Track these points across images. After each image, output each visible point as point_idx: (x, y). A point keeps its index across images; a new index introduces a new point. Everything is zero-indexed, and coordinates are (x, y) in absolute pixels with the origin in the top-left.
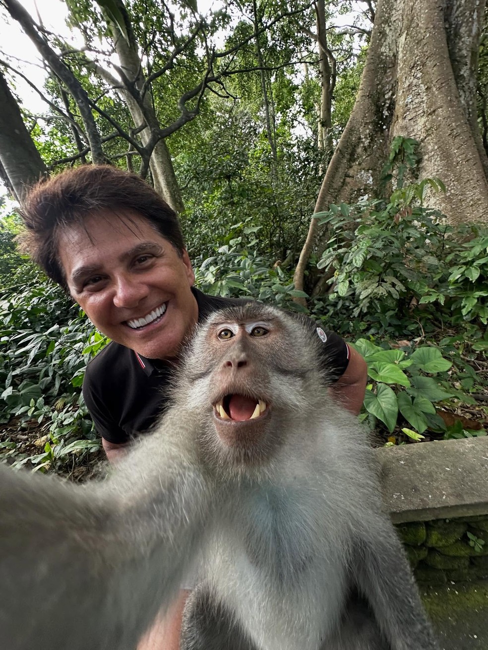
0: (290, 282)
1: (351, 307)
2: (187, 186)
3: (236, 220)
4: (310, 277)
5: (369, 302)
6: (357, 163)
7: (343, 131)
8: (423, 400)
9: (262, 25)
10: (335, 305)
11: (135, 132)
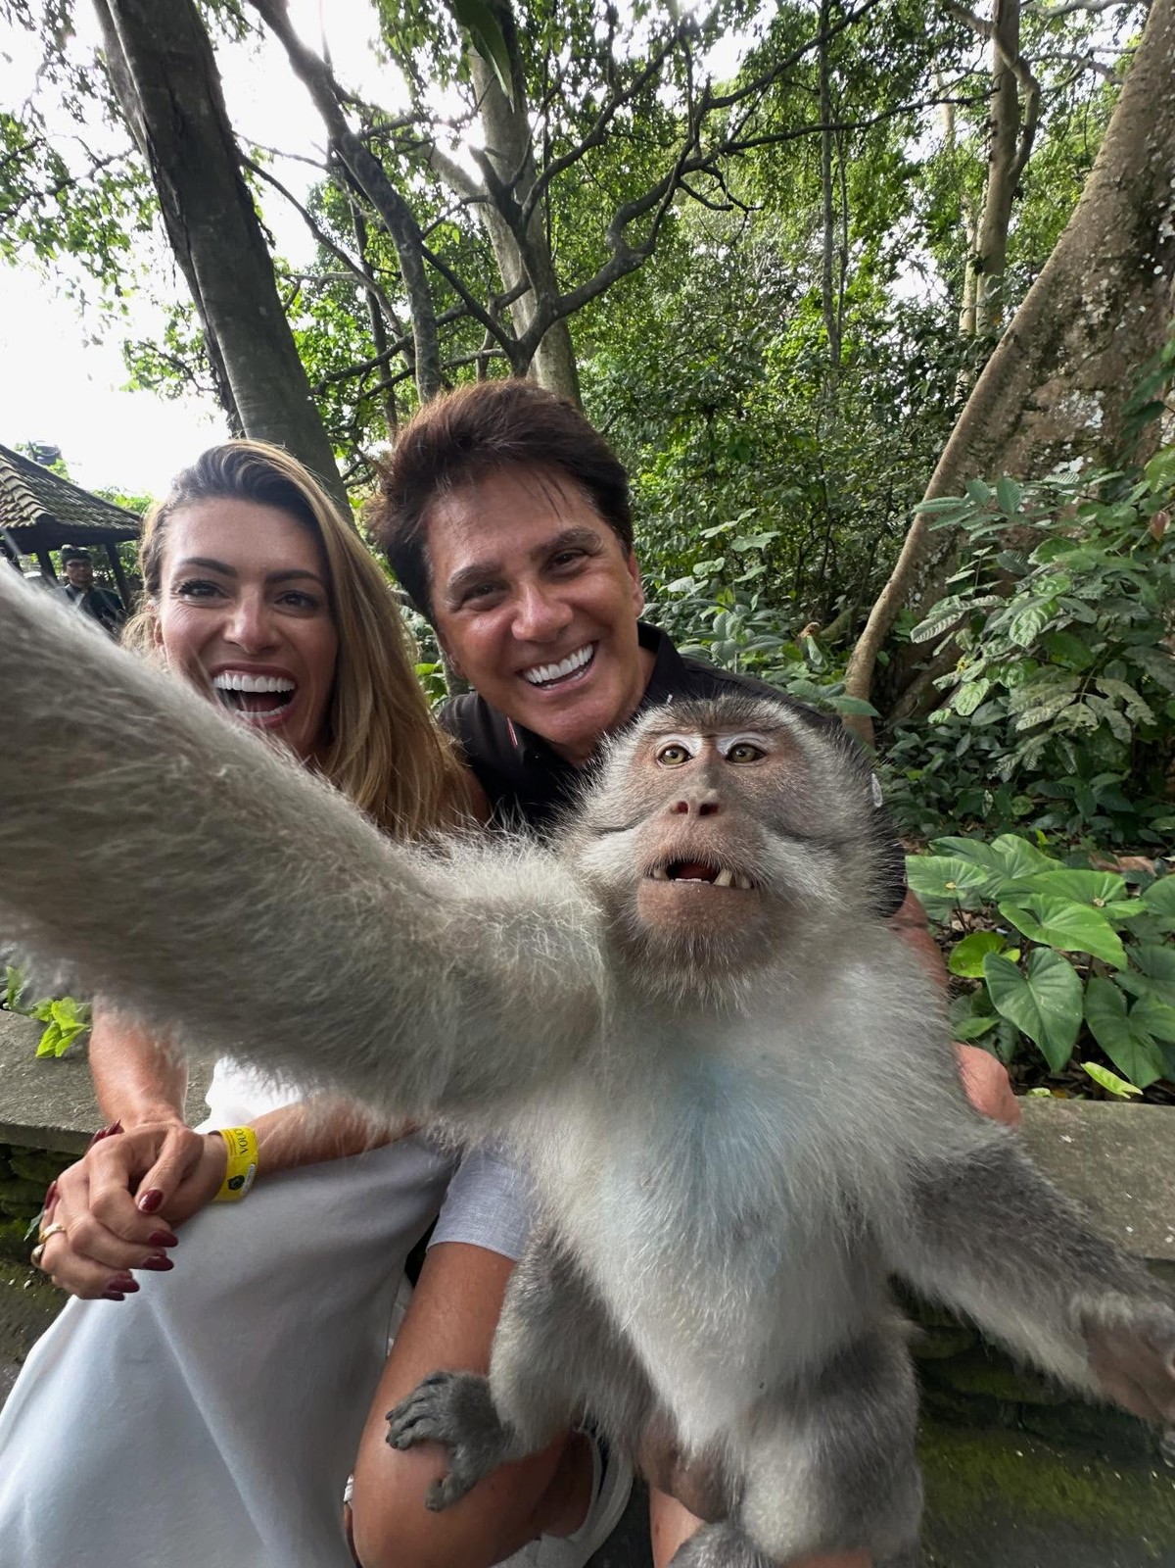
0: (836, 678)
1: (992, 755)
2: (607, 429)
3: (715, 516)
4: (891, 670)
5: (1044, 745)
6: (1062, 371)
7: (1032, 283)
8: (1159, 1006)
9: (841, 10)
10: (950, 745)
11: (501, 303)
